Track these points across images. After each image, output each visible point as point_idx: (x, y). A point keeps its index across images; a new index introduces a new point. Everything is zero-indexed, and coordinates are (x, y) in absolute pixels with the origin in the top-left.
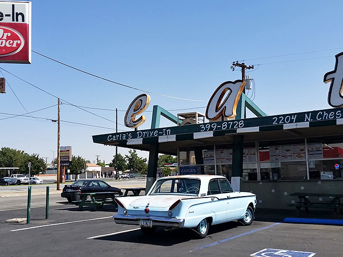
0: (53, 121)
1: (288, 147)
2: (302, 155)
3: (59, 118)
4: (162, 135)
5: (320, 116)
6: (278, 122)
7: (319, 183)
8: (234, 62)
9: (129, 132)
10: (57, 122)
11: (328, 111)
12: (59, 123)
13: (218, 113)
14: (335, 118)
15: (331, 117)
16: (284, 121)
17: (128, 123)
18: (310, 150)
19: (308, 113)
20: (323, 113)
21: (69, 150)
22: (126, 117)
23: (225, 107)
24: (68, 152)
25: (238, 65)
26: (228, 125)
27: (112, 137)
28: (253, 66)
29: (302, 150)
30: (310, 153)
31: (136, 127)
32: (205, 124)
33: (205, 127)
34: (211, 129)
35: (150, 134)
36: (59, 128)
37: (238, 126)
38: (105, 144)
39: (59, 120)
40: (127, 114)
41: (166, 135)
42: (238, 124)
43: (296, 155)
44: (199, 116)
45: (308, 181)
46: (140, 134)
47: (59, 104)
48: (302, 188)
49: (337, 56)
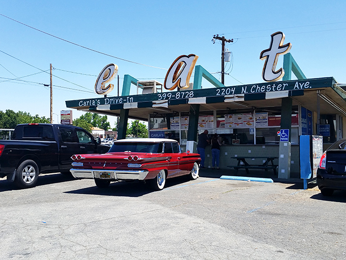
0: (45, 85)
1: (239, 116)
2: (251, 123)
3: (51, 83)
4: (126, 102)
5: (254, 89)
6: (220, 93)
7: (264, 147)
8: (215, 36)
9: (98, 99)
10: (49, 86)
11: (260, 85)
12: (51, 88)
13: (174, 83)
14: (266, 91)
15: (262, 90)
16: (225, 92)
17: (98, 91)
18: (258, 118)
19: (244, 86)
20: (256, 87)
21: (69, 114)
22: (96, 85)
23: (180, 79)
24: (69, 116)
25: (218, 38)
26: (181, 95)
27: (83, 103)
28: (232, 40)
29: (251, 119)
30: (258, 121)
31: (105, 94)
32: (162, 93)
33: (162, 96)
34: (167, 98)
35: (115, 101)
36: (51, 92)
37: (189, 96)
38: (78, 109)
39: (51, 85)
40: (97, 81)
41: (130, 102)
42: (189, 95)
43: (246, 123)
44: (157, 85)
45: (255, 145)
46: (107, 101)
47: (51, 69)
48: (250, 151)
49: (272, 36)
